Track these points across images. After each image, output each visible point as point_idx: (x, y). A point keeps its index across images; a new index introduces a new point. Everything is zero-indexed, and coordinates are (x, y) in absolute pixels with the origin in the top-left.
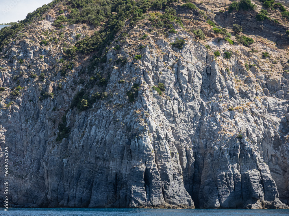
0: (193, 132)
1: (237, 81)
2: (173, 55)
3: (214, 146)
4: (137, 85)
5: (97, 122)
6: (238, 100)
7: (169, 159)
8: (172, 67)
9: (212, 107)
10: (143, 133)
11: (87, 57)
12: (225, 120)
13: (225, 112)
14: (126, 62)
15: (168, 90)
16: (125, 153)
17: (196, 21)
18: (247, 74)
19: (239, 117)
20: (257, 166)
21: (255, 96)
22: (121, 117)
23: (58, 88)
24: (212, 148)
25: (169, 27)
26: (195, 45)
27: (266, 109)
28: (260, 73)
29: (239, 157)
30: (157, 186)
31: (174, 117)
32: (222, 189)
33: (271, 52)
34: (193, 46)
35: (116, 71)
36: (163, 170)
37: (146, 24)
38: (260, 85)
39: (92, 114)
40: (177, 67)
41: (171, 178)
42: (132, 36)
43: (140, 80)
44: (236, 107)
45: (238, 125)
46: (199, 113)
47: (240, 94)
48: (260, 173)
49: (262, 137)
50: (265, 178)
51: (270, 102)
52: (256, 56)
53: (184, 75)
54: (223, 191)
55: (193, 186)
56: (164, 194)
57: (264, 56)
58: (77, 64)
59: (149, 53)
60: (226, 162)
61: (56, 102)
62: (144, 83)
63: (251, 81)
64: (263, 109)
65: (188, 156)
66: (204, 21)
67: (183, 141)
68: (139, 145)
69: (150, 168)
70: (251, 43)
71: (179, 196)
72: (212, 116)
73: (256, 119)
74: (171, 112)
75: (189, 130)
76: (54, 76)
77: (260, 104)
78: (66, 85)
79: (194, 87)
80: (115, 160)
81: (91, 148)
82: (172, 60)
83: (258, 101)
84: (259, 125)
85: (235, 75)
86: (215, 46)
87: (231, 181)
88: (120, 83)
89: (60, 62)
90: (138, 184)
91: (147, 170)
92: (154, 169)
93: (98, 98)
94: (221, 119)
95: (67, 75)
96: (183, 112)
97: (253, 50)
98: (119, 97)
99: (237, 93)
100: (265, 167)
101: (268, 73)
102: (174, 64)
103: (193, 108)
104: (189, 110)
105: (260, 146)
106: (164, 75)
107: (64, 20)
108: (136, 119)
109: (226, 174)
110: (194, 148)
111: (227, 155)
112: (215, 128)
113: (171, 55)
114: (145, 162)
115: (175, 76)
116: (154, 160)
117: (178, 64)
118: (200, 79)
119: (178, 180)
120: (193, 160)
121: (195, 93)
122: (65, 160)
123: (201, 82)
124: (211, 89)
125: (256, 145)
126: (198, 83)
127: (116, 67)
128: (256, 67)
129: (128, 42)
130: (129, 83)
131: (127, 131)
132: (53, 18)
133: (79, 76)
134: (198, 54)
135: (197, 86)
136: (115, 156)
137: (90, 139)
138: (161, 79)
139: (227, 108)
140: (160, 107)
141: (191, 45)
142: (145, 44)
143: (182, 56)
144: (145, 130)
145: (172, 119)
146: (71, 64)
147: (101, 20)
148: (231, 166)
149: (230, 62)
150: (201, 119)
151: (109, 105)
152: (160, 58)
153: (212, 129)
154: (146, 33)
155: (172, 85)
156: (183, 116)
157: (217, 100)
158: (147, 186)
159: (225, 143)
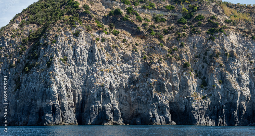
0: (82, 84)
1: (107, 55)
2: (73, 40)
3: (91, 91)
4: (52, 58)
5: (32, 79)
6: (107, 66)
7: (66, 99)
8: (72, 47)
9: (93, 69)
10: (52, 85)
11: (33, 43)
12: (98, 77)
13: (99, 72)
14: (48, 45)
15: (69, 60)
16: (44, 96)
17: (89, 21)
18: (113, 51)
19: (106, 75)
20: (111, 102)
21: (116, 63)
22: (43, 76)
23: (18, 61)
24: (90, 92)
25: (73, 24)
26: (86, 34)
27: (122, 71)
28: (120, 50)
29: (101, 97)
30: (58, 114)
31: (72, 75)
32: (92, 114)
33: (128, 39)
34: (85, 35)
35: (43, 50)
36: (62, 105)
37: (61, 22)
38: (120, 57)
39: (30, 75)
40: (75, 47)
41: (66, 109)
42: (53, 30)
43: (53, 55)
44: (106, 69)
45: (105, 80)
46: (86, 73)
47: (108, 62)
48: (112, 106)
49: (119, 86)
50: (115, 109)
51: (124, 67)
52: (119, 41)
53: (78, 52)
54: (92, 116)
55: (81, 114)
56: (62, 118)
57: (124, 41)
58: (28, 47)
59: (60, 39)
60: (95, 99)
61: (17, 70)
62: (55, 56)
63: (114, 55)
64: (120, 70)
65: (79, 97)
66: (93, 21)
67: (77, 89)
68: (50, 91)
69: (55, 104)
70: (118, 34)
71: (70, 119)
72: (92, 75)
73: (116, 76)
74: (70, 72)
75: (80, 83)
76: (16, 55)
77: (119, 68)
78: (21, 59)
79: (84, 58)
80: (39, 100)
81: (29, 94)
82: (72, 43)
83: (118, 66)
84: (117, 80)
85: (106, 52)
86: (97, 35)
87: (97, 110)
88: (44, 57)
89: (19, 47)
90: (49, 113)
91: (54, 105)
92: (57, 104)
93: (33, 66)
94: (96, 76)
95: (23, 54)
96: (77, 72)
97: (118, 38)
98: (43, 65)
99: (106, 62)
100: (115, 102)
101: (124, 51)
102: (73, 45)
103: (82, 70)
104: (81, 71)
105: (118, 91)
106: (67, 52)
107: (24, 22)
108: (49, 77)
109: (94, 107)
110: (82, 92)
111: (95, 96)
112: (93, 81)
113: (72, 40)
114: (52, 100)
115: (73, 52)
116: (58, 100)
117: (75, 45)
118: (87, 54)
119: (70, 110)
120: (81, 99)
121: (84, 62)
122: (18, 101)
123: (87, 56)
124: (93, 60)
125: (115, 90)
126: (86, 56)
127: (43, 48)
128: (118, 47)
129: (50, 33)
130: (48, 57)
131: (45, 84)
132: (19, 22)
133: (28, 54)
134: (87, 40)
135: (85, 58)
136: (39, 98)
137: (28, 89)
138: (66, 54)
139: (100, 70)
140: (64, 70)
141: (83, 34)
142: (58, 34)
143: (78, 40)
144: (53, 83)
145: (71, 77)
146: (25, 47)
147: (43, 21)
148: (97, 102)
149: (105, 44)
150: (87, 77)
151: (38, 70)
152: (66, 42)
153: (92, 81)
154: (60, 28)
155: (71, 58)
156: (77, 75)
157: (95, 65)
158: (54, 114)
159: (96, 89)
